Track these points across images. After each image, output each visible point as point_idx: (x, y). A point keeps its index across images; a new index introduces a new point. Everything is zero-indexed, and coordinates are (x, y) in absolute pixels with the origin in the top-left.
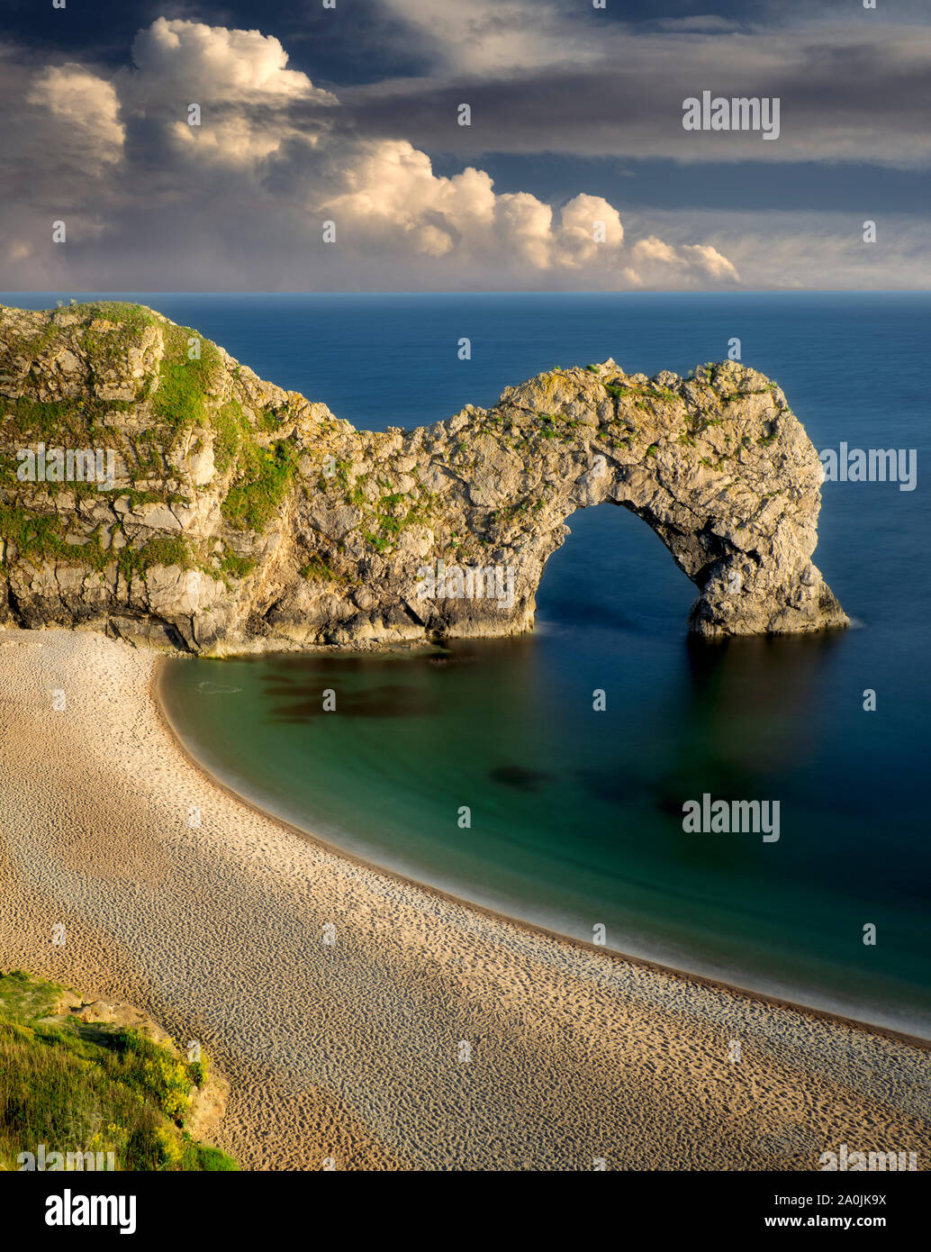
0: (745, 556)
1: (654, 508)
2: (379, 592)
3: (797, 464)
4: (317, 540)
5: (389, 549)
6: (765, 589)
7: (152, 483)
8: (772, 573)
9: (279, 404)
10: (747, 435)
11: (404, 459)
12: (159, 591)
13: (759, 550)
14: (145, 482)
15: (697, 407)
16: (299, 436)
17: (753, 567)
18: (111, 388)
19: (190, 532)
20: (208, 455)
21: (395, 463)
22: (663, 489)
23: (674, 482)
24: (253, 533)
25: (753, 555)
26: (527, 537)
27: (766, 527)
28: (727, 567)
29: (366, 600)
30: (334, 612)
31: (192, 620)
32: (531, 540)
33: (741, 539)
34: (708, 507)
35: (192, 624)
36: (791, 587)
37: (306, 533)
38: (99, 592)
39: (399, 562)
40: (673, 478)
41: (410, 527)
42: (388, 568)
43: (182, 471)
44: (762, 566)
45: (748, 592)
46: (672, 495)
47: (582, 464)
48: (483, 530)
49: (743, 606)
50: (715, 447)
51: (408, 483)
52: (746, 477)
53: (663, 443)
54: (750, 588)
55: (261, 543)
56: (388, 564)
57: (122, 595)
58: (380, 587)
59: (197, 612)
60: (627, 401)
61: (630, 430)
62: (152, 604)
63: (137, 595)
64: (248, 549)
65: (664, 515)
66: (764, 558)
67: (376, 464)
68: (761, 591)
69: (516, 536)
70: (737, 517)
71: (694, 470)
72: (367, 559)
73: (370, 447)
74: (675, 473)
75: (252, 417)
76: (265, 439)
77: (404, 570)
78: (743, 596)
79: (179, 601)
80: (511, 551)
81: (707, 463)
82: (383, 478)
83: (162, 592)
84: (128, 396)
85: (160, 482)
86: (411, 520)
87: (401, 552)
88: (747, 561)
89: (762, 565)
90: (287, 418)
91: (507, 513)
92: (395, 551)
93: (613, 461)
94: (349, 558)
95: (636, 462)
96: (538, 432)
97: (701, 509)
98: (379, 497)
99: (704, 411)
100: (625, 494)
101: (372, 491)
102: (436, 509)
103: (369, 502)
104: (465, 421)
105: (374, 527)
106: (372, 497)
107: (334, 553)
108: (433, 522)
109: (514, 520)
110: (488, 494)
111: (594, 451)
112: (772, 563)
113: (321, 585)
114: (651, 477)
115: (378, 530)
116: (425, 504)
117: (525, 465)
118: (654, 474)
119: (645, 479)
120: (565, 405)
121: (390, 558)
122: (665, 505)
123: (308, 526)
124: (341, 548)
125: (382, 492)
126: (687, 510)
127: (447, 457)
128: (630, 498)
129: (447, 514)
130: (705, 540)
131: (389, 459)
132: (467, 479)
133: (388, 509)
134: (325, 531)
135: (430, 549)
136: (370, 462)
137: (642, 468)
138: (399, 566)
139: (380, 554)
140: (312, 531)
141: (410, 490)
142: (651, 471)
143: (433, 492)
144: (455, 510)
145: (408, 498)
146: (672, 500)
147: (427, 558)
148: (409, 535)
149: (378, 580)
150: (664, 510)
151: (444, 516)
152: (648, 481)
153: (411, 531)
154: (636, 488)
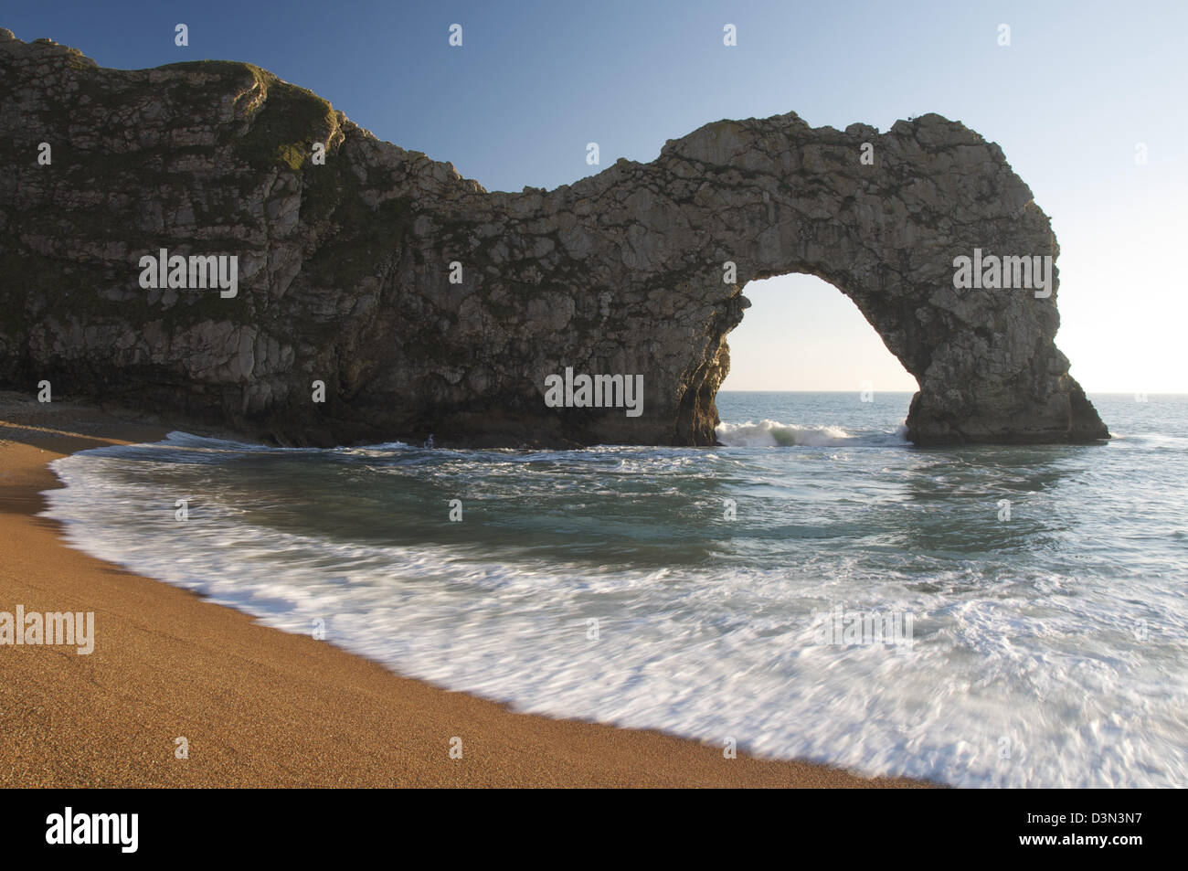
0: (973, 333)
1: (855, 272)
2: (500, 373)
3: (1026, 229)
4: (426, 310)
5: (515, 320)
6: (1001, 375)
7: (218, 230)
8: (1008, 355)
9: (396, 164)
10: (965, 191)
11: (543, 220)
12: (204, 350)
13: (990, 324)
14: (210, 229)
15: (900, 159)
16: (416, 194)
17: (986, 347)
18: (193, 132)
19: (256, 286)
20: (294, 203)
21: (531, 224)
22: (864, 249)
23: (877, 240)
24: (338, 293)
25: (982, 332)
26: (692, 307)
27: (996, 298)
28: (951, 347)
29: (481, 384)
30: (438, 399)
31: (242, 389)
32: (699, 310)
33: (965, 311)
34: (921, 270)
35: (242, 396)
36: (1033, 373)
37: (411, 300)
38: (133, 354)
39: (526, 333)
40: (877, 235)
41: (544, 294)
42: (511, 343)
43: (255, 216)
44: (996, 346)
45: (982, 379)
46: (876, 256)
47: (761, 219)
48: (639, 299)
49: (976, 398)
50: (924, 202)
51: (545, 246)
52: (965, 238)
53: (859, 194)
54: (983, 373)
55: (348, 304)
56: (513, 339)
57: (158, 358)
58: (501, 368)
59: (249, 380)
60: (814, 149)
61: (820, 182)
62: (193, 368)
63: (176, 357)
64: (331, 311)
65: (867, 280)
66: (997, 336)
67: (508, 226)
68: (998, 379)
69: (680, 305)
71: (900, 225)
72: (486, 332)
73: (502, 207)
74: (878, 230)
75: (363, 175)
76: (373, 198)
77: (535, 348)
79: (226, 365)
80: (674, 325)
81: (916, 218)
82: (517, 240)
83: (208, 352)
84: (208, 139)
85: (227, 229)
86: (546, 285)
87: (529, 324)
88: (976, 339)
89: (996, 344)
90: (403, 176)
91: (668, 279)
92: (523, 322)
93: (800, 215)
94: (464, 330)
95: (827, 215)
96: (706, 184)
97: (913, 273)
98: (508, 259)
99: (908, 163)
100: (815, 253)
101: (499, 253)
102: (579, 275)
103: (494, 265)
104: (618, 176)
105: (498, 293)
106: (498, 260)
107: (445, 325)
108: (574, 289)
109: (678, 287)
110: (646, 256)
111: (777, 205)
112: (1007, 342)
113: (426, 364)
114: (848, 234)
115: (503, 297)
116: (566, 269)
117: (689, 221)
118: (852, 231)
119: (840, 236)
120: (741, 154)
121: (517, 331)
122: (868, 267)
123: (415, 293)
124: (454, 319)
125: (511, 255)
126: (896, 274)
127: (594, 218)
128: (823, 259)
129: (594, 281)
130: (922, 314)
131: (525, 221)
132: (620, 240)
133: (517, 273)
134: (436, 298)
135: (569, 322)
136: (500, 224)
137: (836, 223)
138: (528, 341)
139: (503, 326)
140: (420, 299)
141: (548, 253)
142: (847, 227)
143: (577, 256)
144: (604, 276)
145: (544, 263)
146: (877, 261)
147: (565, 331)
148: (542, 304)
149: (499, 359)
150: (868, 274)
151: (589, 283)
152: (845, 239)
153: (544, 298)
154: (831, 247)
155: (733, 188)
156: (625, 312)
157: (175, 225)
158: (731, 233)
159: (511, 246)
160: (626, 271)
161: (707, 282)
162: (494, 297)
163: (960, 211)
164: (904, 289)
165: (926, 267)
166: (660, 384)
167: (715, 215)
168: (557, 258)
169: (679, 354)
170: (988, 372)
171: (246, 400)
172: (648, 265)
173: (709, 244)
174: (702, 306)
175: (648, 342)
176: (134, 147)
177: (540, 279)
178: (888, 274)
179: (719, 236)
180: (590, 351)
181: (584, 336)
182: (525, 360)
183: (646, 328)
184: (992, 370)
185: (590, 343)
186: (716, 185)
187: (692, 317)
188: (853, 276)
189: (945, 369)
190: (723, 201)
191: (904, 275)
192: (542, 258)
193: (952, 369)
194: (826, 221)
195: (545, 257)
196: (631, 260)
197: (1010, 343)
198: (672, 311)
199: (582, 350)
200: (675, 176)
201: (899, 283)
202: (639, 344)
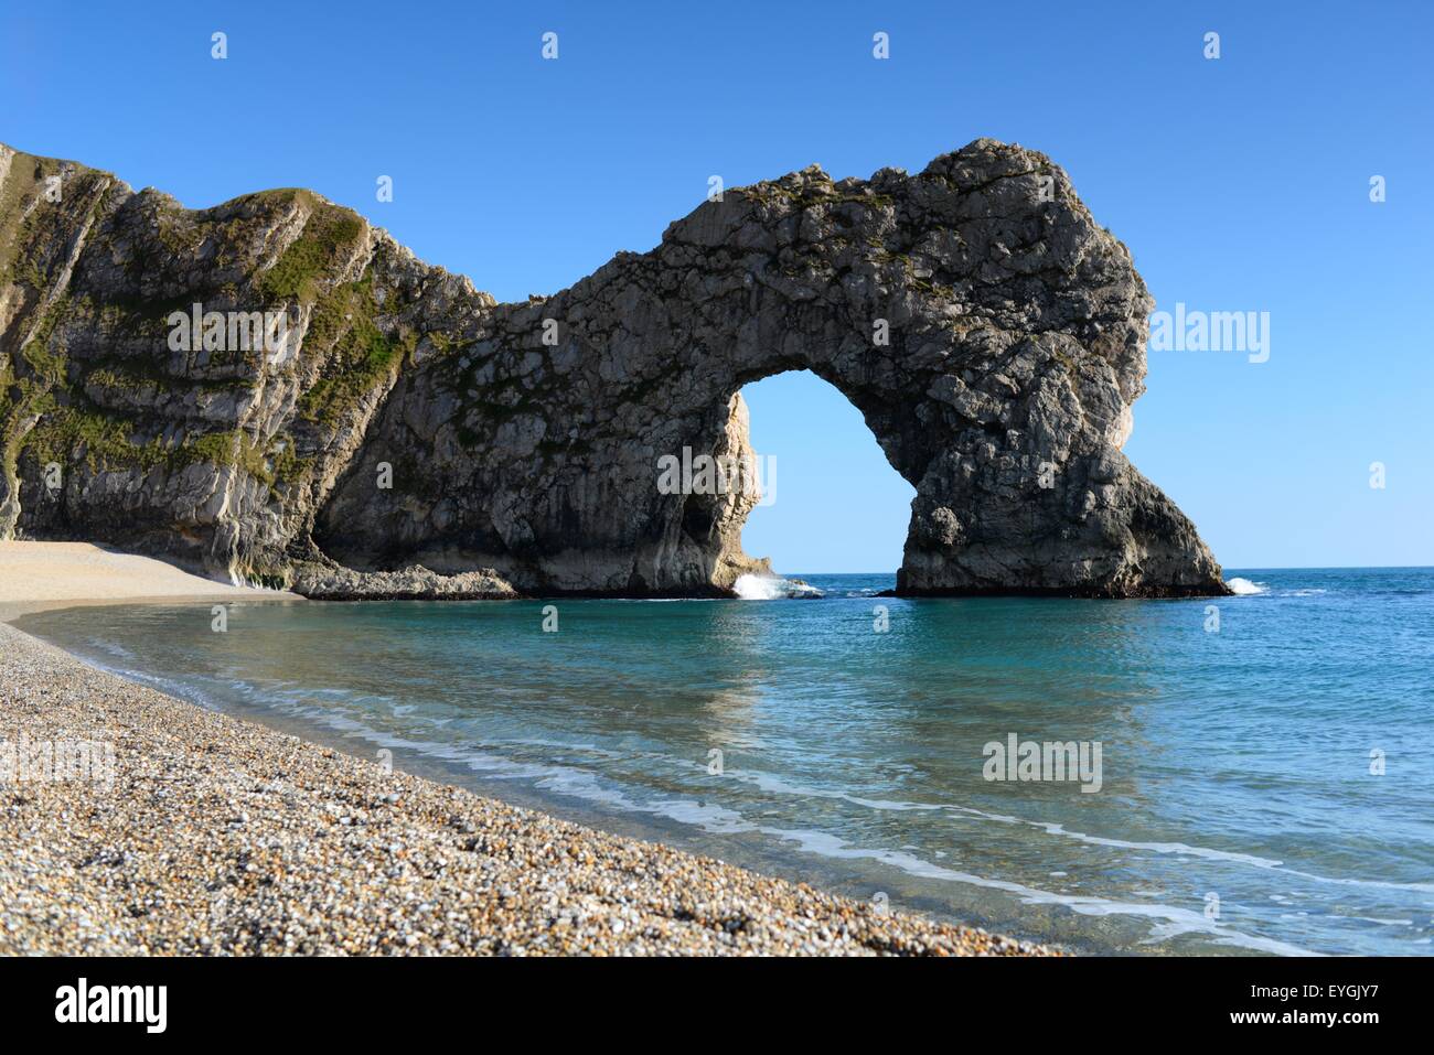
1: (836, 364)
2: (462, 508)
5: (481, 448)
6: (1016, 487)
7: (225, 369)
8: (1025, 459)
9: (415, 282)
10: (998, 240)
12: (189, 491)
14: (218, 369)
15: (922, 208)
17: (993, 449)
19: (248, 425)
22: (853, 333)
23: (869, 320)
26: (657, 422)
27: (1019, 382)
28: (949, 452)
29: (442, 518)
30: (403, 537)
31: (214, 530)
32: (663, 424)
33: (973, 404)
34: (919, 354)
35: (214, 536)
38: (138, 498)
39: (492, 463)
40: (869, 313)
41: (516, 417)
42: (476, 474)
44: (1010, 448)
45: (988, 493)
46: (865, 341)
47: (743, 308)
48: (609, 416)
50: (938, 263)
51: (532, 363)
53: (856, 262)
54: (988, 485)
55: (326, 439)
56: (478, 469)
58: (464, 501)
60: (816, 211)
62: (178, 509)
64: (311, 448)
65: (851, 372)
66: (1013, 433)
67: (505, 342)
69: (645, 420)
70: (973, 371)
72: (455, 463)
73: (504, 320)
74: (871, 305)
75: (381, 298)
78: (979, 502)
80: (636, 444)
81: (922, 286)
82: (507, 358)
86: (523, 407)
87: (495, 451)
88: (983, 440)
89: (1010, 444)
90: (418, 295)
91: (640, 390)
92: (489, 449)
93: (783, 299)
94: (437, 461)
95: (811, 294)
96: (694, 271)
97: (909, 359)
98: (491, 380)
99: (932, 214)
100: (793, 344)
101: (484, 375)
102: (558, 392)
103: (476, 387)
104: (612, 273)
105: (473, 418)
106: (481, 381)
107: (421, 455)
108: (549, 409)
109: (646, 398)
110: (622, 364)
111: (762, 287)
112: (1027, 441)
113: (397, 500)
114: (835, 316)
115: (476, 423)
116: (546, 387)
117: (670, 318)
118: (841, 310)
119: (826, 320)
120: (735, 230)
121: (483, 460)
122: (852, 356)
123: (402, 424)
124: (430, 450)
125: (496, 374)
126: (888, 361)
127: (584, 323)
128: (803, 351)
129: (571, 398)
130: (922, 411)
131: (520, 335)
132: (602, 349)
133: (495, 396)
134: (417, 428)
135: (536, 447)
136: (496, 341)
137: (822, 303)
138: (493, 471)
139: (470, 455)
140: (405, 429)
141: (534, 370)
142: (836, 306)
143: (560, 370)
144: (582, 391)
145: (526, 381)
146: (865, 347)
147: (530, 458)
148: (510, 427)
149: (463, 491)
150: (851, 365)
151: (566, 401)
152: (831, 323)
153: (515, 422)
154: (813, 334)
155: (719, 272)
156: (593, 432)
157: (195, 368)
158: (710, 328)
159: (498, 365)
160: (602, 384)
161: (674, 391)
162: (468, 423)
163: (985, 267)
164: (898, 380)
165: (925, 349)
166: (616, 515)
167: (696, 309)
168: (540, 376)
169: (637, 478)
170: (995, 483)
171: (216, 539)
172: (622, 376)
173: (686, 345)
174: (667, 419)
175: (610, 466)
176: (184, 290)
177: (515, 401)
178: (877, 362)
179: (697, 334)
180: (551, 480)
181: (548, 461)
182: (487, 491)
183: (611, 449)
184: (1000, 480)
185: (552, 470)
186: (704, 272)
187: (655, 433)
188: (834, 368)
189: (937, 482)
190: (703, 291)
191: (897, 361)
192: (526, 376)
193: (944, 481)
194: (810, 302)
195: (531, 374)
196: (607, 371)
197: (1031, 441)
198: (636, 428)
199: (543, 479)
200: (666, 266)
201: (891, 374)
202: (601, 469)
